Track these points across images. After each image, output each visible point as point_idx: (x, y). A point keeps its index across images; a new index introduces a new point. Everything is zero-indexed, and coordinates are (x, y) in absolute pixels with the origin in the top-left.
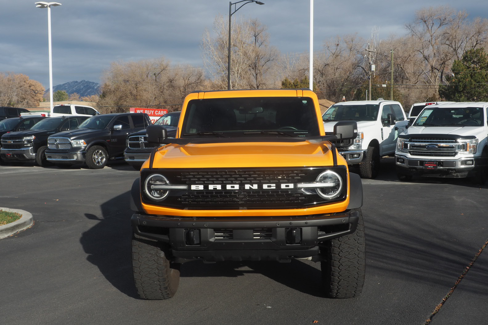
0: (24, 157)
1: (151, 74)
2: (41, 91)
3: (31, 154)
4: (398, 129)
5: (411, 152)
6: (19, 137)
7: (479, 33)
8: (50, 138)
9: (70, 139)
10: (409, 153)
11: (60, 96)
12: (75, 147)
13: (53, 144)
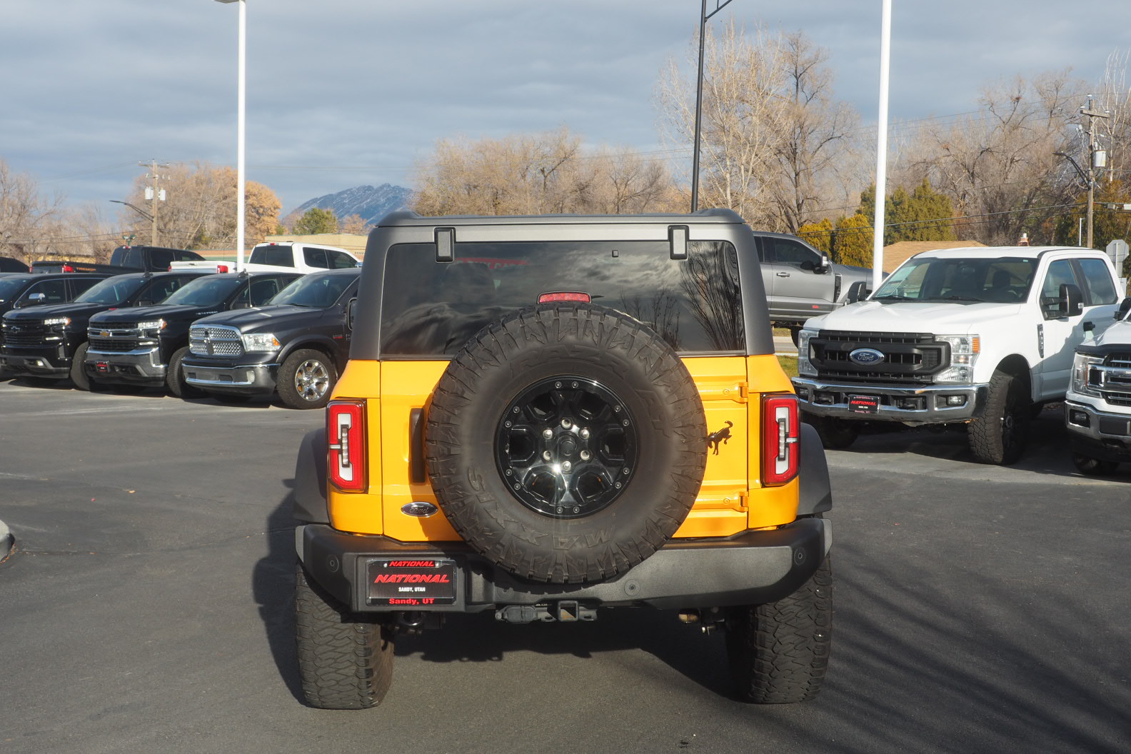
0: (137, 372)
1: (533, 171)
2: (272, 209)
3: (154, 366)
4: (1094, 326)
5: (1109, 394)
6: (127, 323)
8: (195, 326)
9: (240, 329)
10: (1103, 397)
11: (317, 222)
12: (251, 351)
13: (201, 342)
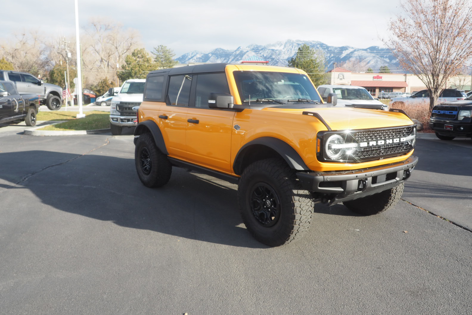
7: (132, 38)
